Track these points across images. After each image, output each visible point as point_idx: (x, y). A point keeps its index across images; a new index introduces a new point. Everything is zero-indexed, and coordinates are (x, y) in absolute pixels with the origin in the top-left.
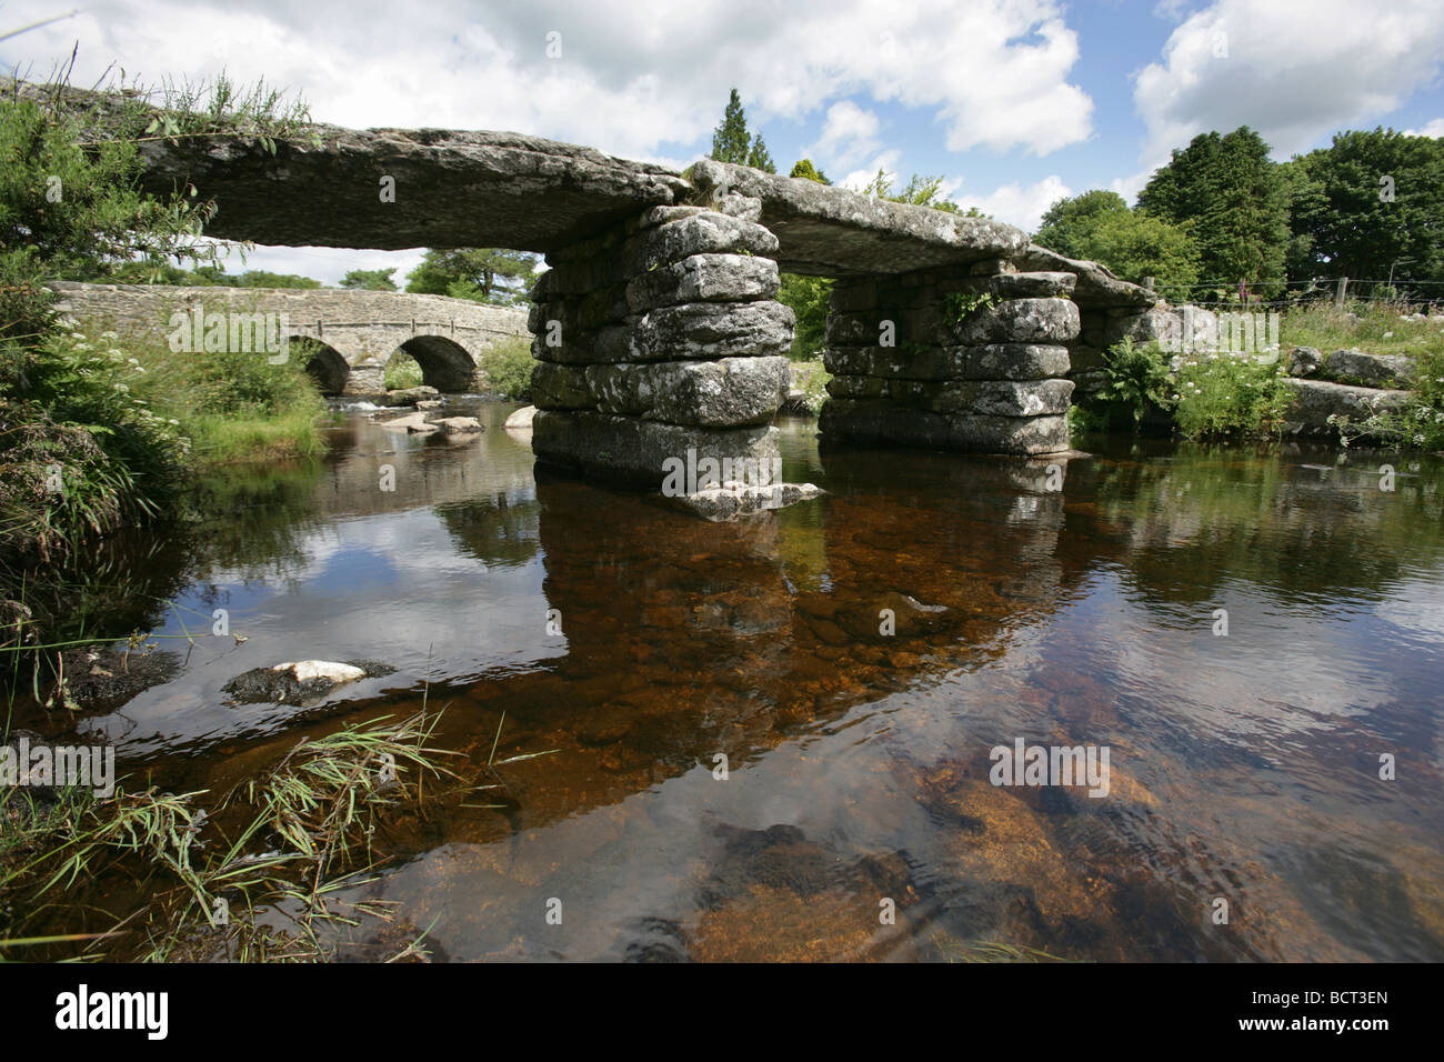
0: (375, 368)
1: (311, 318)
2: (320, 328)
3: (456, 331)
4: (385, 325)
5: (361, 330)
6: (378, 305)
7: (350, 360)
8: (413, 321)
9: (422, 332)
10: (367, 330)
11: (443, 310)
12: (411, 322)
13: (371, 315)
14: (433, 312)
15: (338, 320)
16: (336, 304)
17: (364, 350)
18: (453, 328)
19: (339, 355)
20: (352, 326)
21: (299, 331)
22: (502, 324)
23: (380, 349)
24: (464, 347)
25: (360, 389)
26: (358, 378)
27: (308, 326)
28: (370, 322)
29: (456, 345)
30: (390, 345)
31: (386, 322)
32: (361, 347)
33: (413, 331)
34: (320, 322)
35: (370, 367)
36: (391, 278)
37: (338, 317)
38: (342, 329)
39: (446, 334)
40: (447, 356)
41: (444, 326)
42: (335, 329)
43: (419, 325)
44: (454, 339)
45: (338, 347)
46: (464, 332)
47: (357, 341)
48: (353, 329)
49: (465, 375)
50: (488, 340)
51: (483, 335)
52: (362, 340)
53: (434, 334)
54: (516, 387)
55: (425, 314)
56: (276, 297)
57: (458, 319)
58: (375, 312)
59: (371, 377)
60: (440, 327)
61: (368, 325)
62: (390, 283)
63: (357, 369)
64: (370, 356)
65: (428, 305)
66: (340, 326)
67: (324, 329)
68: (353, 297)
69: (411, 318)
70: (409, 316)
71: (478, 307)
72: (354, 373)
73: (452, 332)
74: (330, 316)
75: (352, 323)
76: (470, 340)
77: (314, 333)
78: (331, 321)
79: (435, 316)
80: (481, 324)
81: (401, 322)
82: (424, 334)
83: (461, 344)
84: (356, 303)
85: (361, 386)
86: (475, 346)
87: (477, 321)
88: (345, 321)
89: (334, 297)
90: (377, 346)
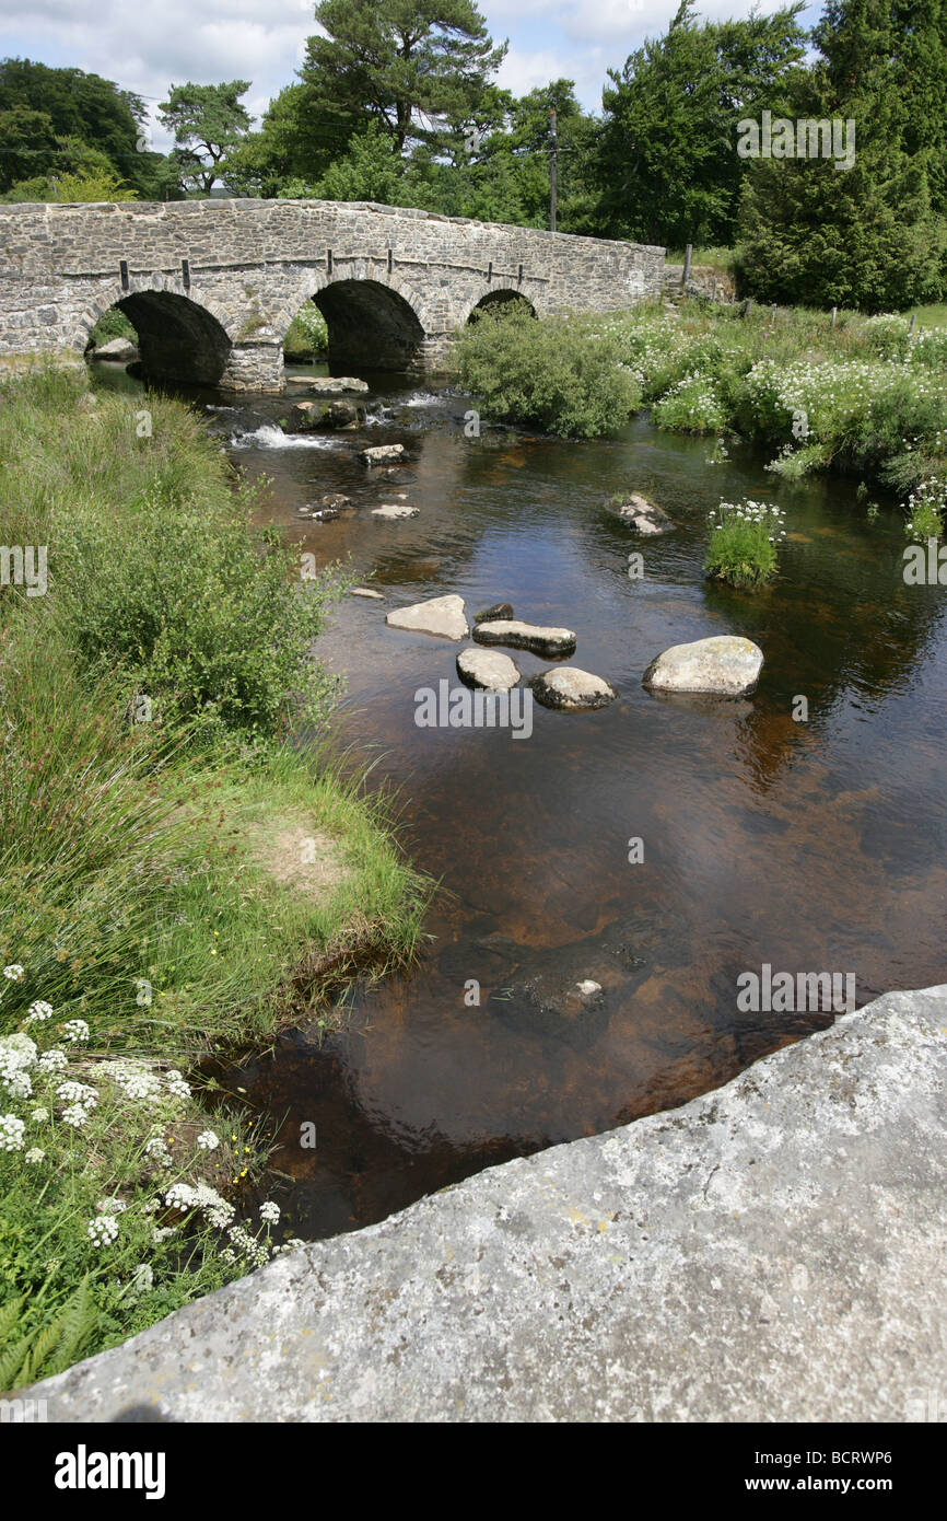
0: (271, 345)
1: (171, 256)
2: (186, 275)
3: (394, 270)
4: (286, 264)
5: (250, 276)
6: (275, 227)
7: (232, 331)
8: (330, 252)
9: (343, 273)
10: (256, 275)
11: (377, 230)
12: (325, 257)
13: (264, 245)
14: (361, 236)
15: (214, 259)
16: (211, 227)
17: (255, 312)
18: (392, 263)
19: (214, 321)
20: (235, 268)
21: (155, 281)
22: (467, 253)
23: (277, 308)
24: (406, 297)
25: (246, 382)
26: (245, 363)
27: (169, 272)
28: (263, 261)
29: (394, 295)
30: (292, 300)
31: (289, 258)
32: (249, 306)
33: (329, 272)
34: (185, 263)
35: (263, 344)
36: (240, 101)
37: (214, 251)
38: (221, 275)
39: (379, 275)
40: (374, 308)
41: (378, 261)
42: (209, 275)
43: (338, 261)
44: (392, 285)
45: (213, 308)
46: (407, 271)
47: (243, 296)
48: (237, 275)
49: (402, 344)
50: (444, 283)
51: (437, 274)
52: (249, 294)
53: (362, 277)
54: (514, 406)
55: (347, 240)
56: (116, 219)
57: (400, 247)
58: (271, 241)
59: (264, 361)
60: (371, 263)
61: (260, 265)
62: (239, 111)
63: (244, 346)
64: (263, 324)
65: (353, 222)
66: (216, 269)
67: (192, 276)
68: (235, 212)
69: (326, 249)
70: (323, 245)
71: (432, 222)
72: (239, 353)
73: (390, 271)
74: (202, 252)
75: (235, 262)
76: (415, 284)
77: (177, 284)
78: (203, 261)
79: (364, 243)
80: (435, 254)
81: (311, 257)
82: (345, 278)
83: (402, 294)
84: (241, 226)
85: (249, 376)
86: (424, 295)
87: (429, 249)
88: (223, 259)
89: (207, 215)
90: (272, 303)
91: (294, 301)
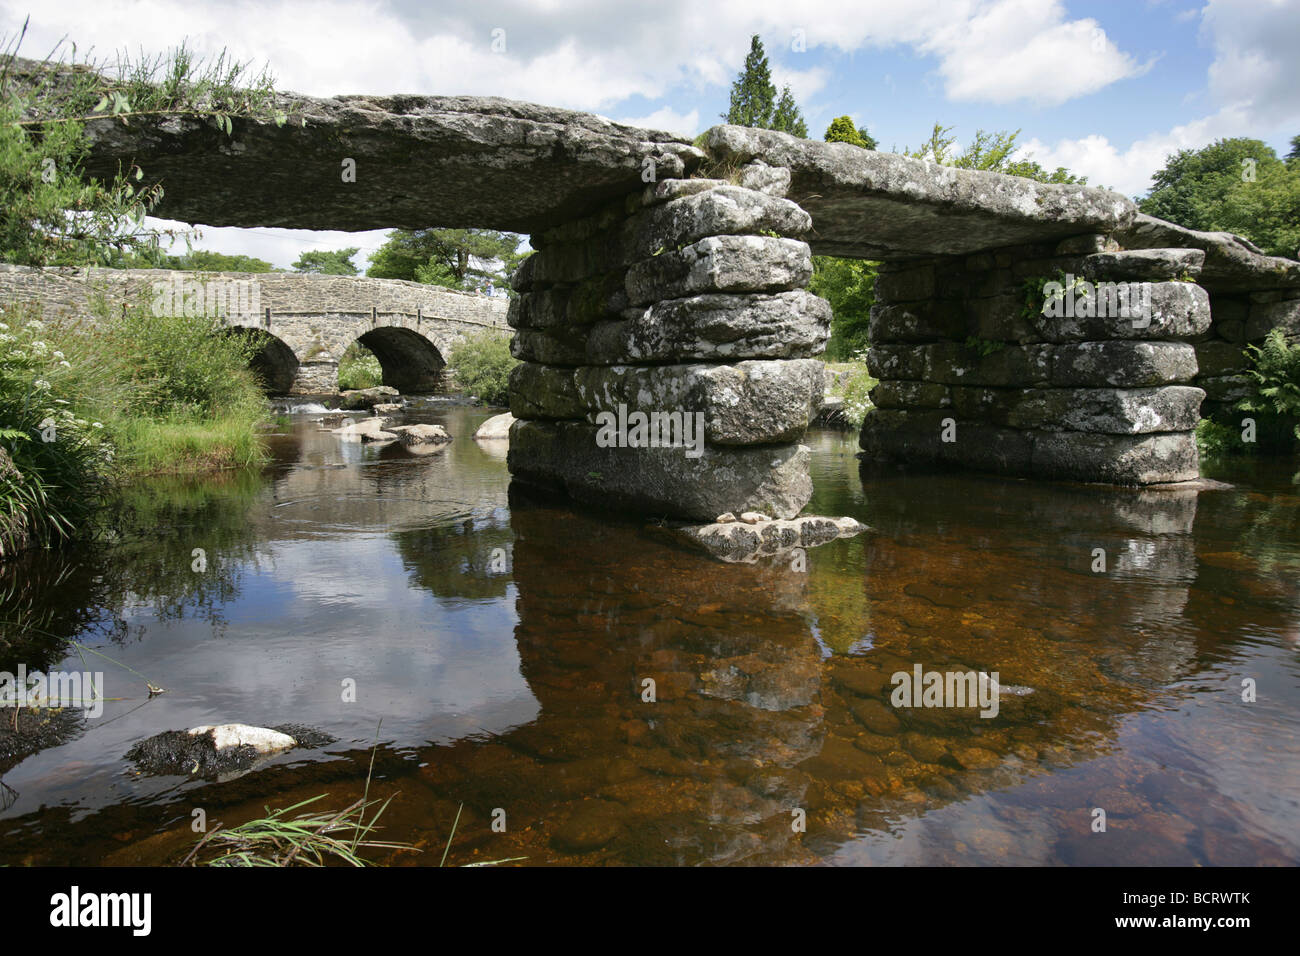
0: (328, 363)
2: (268, 317)
3: (422, 322)
4: (342, 314)
5: (314, 320)
6: (335, 291)
7: (300, 355)
8: (374, 309)
9: (384, 322)
10: (320, 320)
11: (410, 297)
12: (371, 312)
13: (326, 302)
14: (397, 300)
15: (289, 308)
16: (289, 289)
17: (317, 343)
18: (420, 318)
19: (287, 348)
20: (305, 315)
21: (245, 320)
22: (476, 314)
23: (335, 342)
24: (432, 340)
25: (309, 388)
26: (308, 376)
28: (324, 311)
29: (423, 339)
30: (346, 337)
31: (344, 311)
32: (313, 339)
33: (374, 321)
34: (268, 310)
35: (322, 363)
37: (289, 304)
38: (294, 319)
39: (411, 325)
40: (412, 350)
41: (410, 316)
42: (285, 318)
43: (380, 314)
44: (420, 332)
45: (287, 340)
46: (432, 324)
47: (310, 333)
48: (306, 319)
49: (432, 373)
50: (459, 333)
51: (454, 327)
52: (314, 332)
53: (398, 325)
54: (490, 389)
55: (388, 302)
57: (426, 308)
58: (331, 300)
59: (322, 374)
60: (405, 317)
61: (323, 314)
62: (351, 266)
63: (308, 364)
64: (323, 350)
65: (392, 291)
66: (291, 315)
67: (272, 318)
68: (306, 281)
69: (372, 306)
70: (370, 304)
71: (449, 294)
72: (304, 369)
73: (419, 323)
74: (281, 303)
75: (305, 311)
76: (439, 332)
77: (261, 322)
78: (280, 309)
79: (399, 305)
80: (452, 313)
81: (360, 311)
82: (385, 326)
83: (428, 337)
84: (310, 289)
85: (311, 385)
86: (445, 340)
87: (448, 310)
88: (296, 309)
89: (286, 282)
90: (331, 338)
91: (347, 338)
